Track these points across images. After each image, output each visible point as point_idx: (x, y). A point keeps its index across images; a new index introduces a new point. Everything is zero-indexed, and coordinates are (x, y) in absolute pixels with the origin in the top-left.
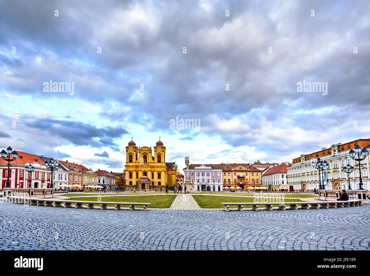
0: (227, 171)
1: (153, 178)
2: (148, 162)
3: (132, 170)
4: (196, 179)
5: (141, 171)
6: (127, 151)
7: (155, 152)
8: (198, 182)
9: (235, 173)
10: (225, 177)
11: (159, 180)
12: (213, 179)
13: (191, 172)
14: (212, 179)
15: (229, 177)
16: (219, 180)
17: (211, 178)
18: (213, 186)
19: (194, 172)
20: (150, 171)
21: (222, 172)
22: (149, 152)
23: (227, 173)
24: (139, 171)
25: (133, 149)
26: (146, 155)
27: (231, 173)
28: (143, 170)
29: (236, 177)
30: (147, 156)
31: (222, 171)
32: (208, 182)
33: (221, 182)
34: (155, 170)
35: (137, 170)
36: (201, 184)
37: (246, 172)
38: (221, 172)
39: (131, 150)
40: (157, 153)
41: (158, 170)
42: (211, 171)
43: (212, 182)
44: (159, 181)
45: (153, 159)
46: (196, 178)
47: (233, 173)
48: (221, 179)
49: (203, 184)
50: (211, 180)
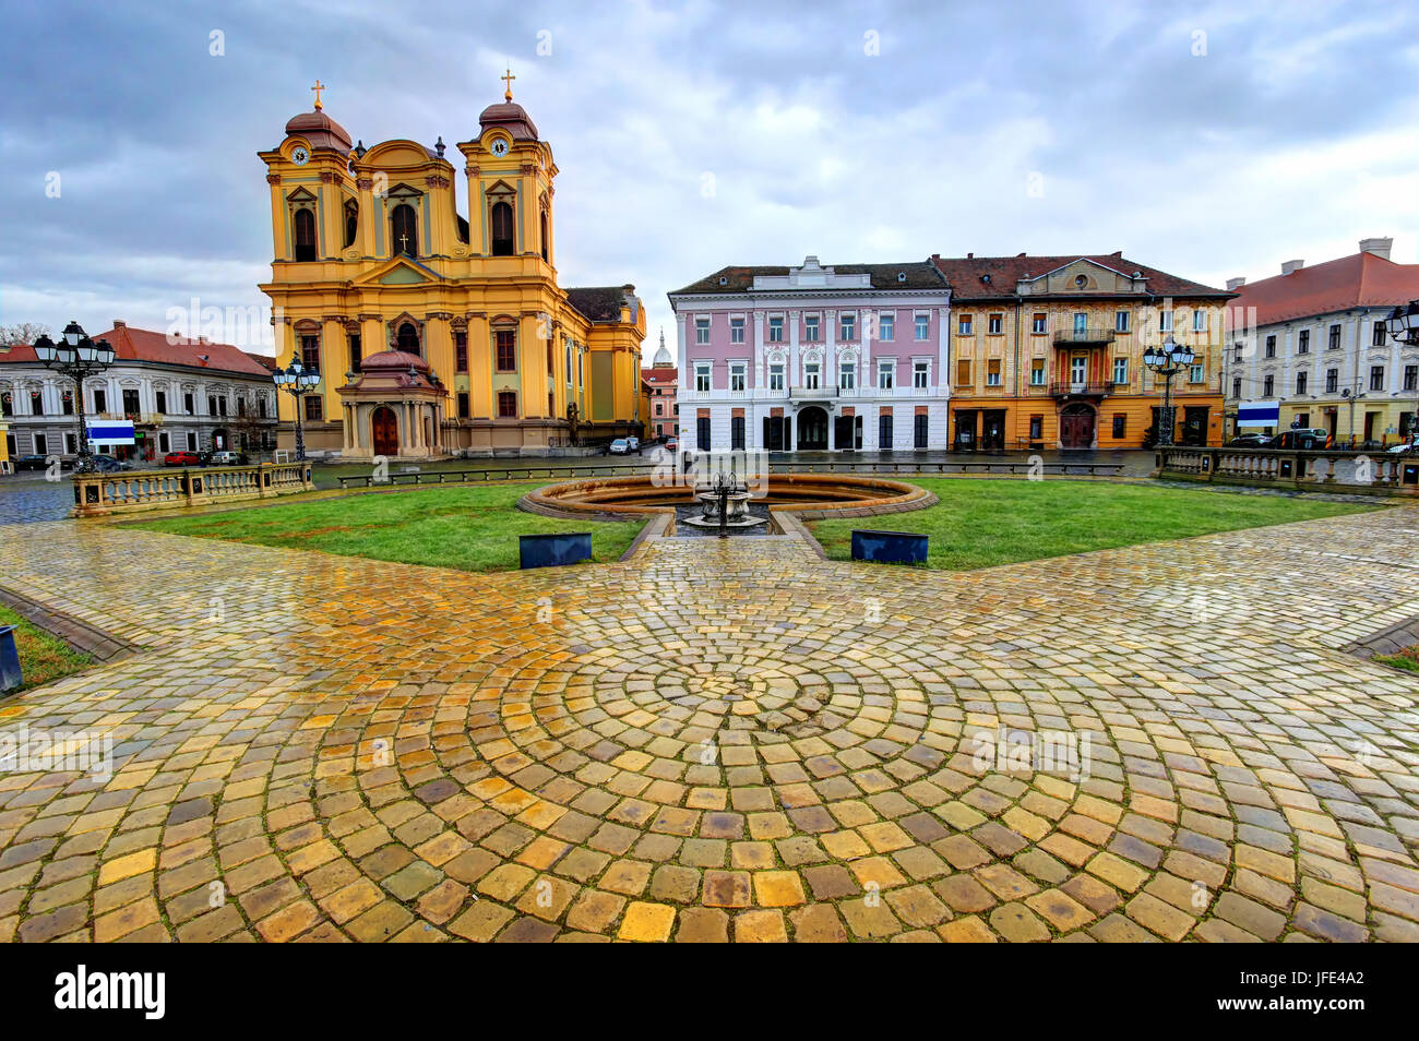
0: (980, 304)
1: (462, 365)
2: (422, 251)
3: (316, 315)
4: (759, 368)
5: (377, 318)
6: (274, 180)
7: (474, 180)
8: (776, 384)
9: (1041, 318)
10: (964, 348)
11: (507, 381)
12: (879, 362)
13: (724, 312)
14: (873, 361)
15: (997, 347)
16: (921, 367)
17: (866, 358)
18: (883, 409)
19: (751, 312)
20: (442, 317)
21: (945, 312)
22: (431, 181)
23: (981, 320)
24: (363, 318)
25: (315, 159)
26: (411, 202)
27: (1008, 317)
28: (390, 314)
29: (1041, 347)
30: (420, 211)
31: (946, 301)
32: (848, 383)
33: (935, 382)
34: (474, 308)
35: (353, 314)
36: (796, 400)
37: (1123, 308)
38: (936, 309)
39: (303, 173)
40: (489, 184)
41: (493, 310)
42: (867, 302)
43: (873, 384)
44: (501, 388)
45: (463, 229)
46: (759, 359)
47: (1027, 315)
48: (936, 363)
49: (811, 395)
50: (866, 366)
